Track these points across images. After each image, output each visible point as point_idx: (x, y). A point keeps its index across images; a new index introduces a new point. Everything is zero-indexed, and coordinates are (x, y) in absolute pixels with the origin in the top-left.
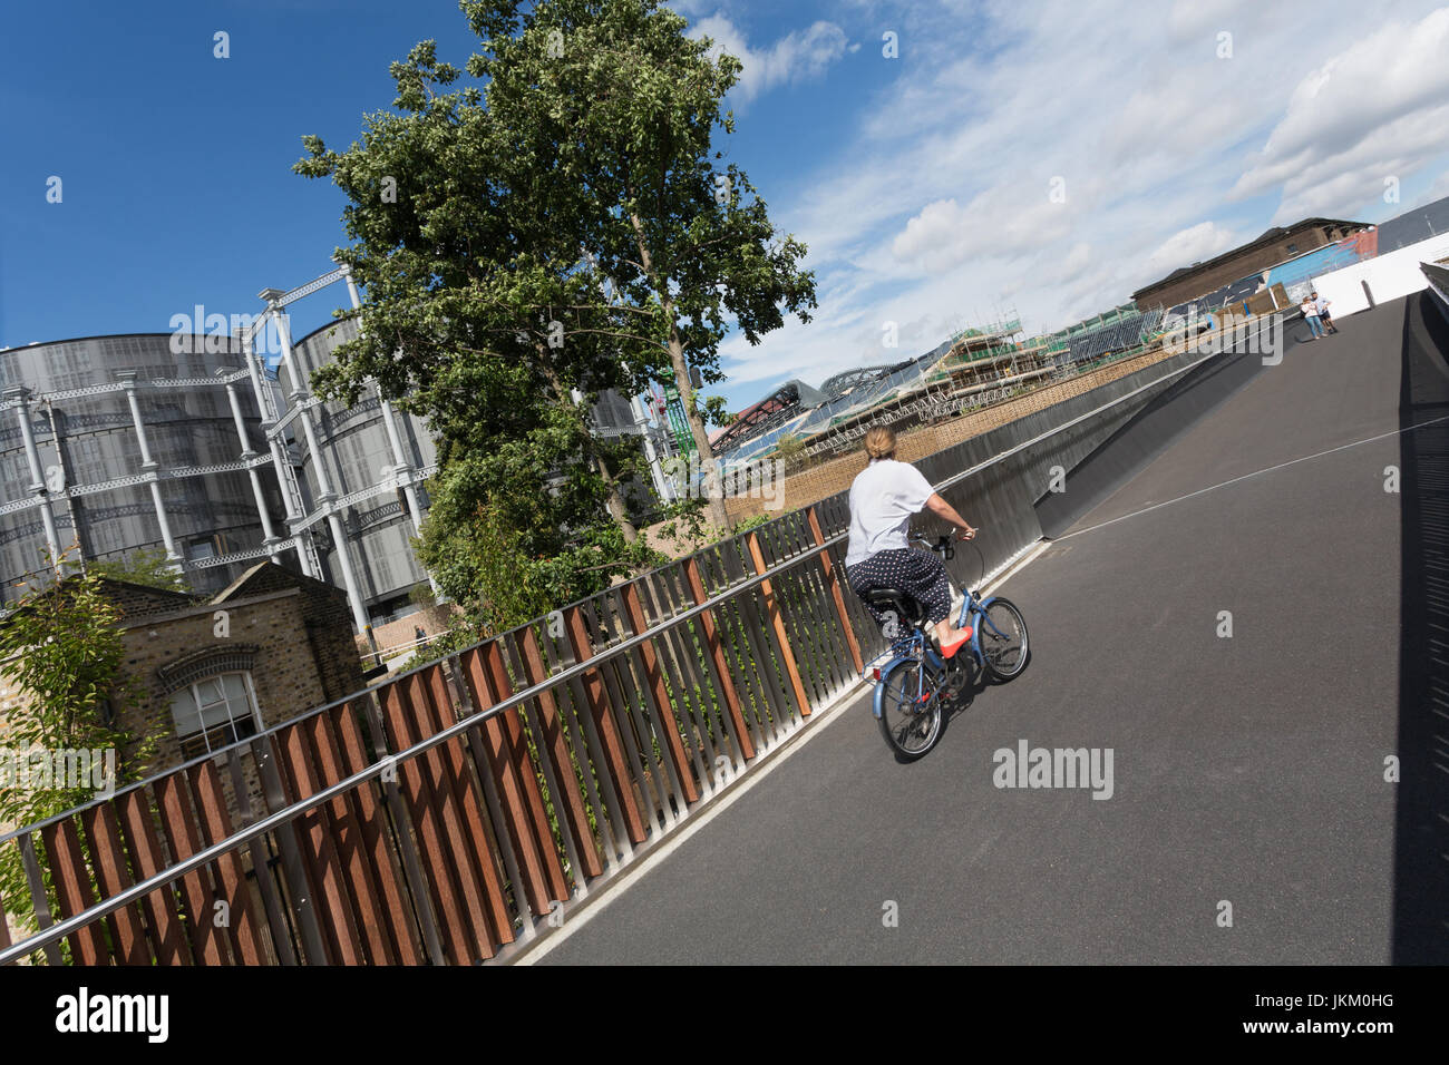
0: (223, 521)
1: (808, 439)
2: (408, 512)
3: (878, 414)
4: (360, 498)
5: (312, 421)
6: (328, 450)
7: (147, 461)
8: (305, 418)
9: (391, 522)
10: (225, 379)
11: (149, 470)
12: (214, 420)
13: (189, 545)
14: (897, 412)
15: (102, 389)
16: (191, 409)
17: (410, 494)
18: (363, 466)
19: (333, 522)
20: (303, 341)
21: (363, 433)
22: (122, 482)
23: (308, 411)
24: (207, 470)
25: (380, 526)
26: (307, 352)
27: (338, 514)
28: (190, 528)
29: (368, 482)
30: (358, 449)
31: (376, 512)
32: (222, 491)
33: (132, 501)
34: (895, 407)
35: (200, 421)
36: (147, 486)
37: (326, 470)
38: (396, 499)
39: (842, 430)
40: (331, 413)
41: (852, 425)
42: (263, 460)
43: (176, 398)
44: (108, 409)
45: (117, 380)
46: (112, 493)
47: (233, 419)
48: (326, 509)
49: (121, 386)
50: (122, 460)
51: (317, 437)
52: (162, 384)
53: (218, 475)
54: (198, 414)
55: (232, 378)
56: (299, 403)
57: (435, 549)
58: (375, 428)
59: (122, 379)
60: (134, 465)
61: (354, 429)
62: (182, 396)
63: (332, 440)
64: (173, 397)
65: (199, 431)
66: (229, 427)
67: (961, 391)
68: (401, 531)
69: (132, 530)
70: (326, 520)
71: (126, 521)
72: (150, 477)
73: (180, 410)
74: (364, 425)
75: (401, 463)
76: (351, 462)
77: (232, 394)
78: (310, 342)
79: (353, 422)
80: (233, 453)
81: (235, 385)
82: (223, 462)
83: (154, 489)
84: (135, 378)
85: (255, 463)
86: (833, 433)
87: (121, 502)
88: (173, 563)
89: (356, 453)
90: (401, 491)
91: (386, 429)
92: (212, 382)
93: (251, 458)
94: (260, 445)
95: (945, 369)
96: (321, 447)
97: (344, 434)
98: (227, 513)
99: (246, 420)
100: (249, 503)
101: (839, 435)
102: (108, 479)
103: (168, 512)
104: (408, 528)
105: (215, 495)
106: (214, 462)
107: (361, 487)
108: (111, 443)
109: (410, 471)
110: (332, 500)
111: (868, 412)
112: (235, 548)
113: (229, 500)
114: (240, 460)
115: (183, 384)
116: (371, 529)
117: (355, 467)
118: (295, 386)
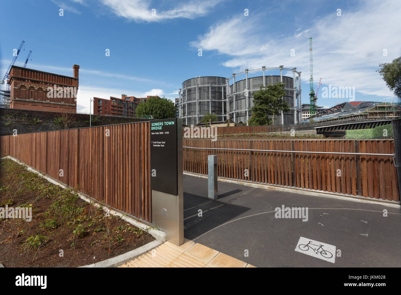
1: (332, 119)
2: (246, 115)
3: (348, 117)
4: (239, 111)
6: (236, 102)
7: (210, 98)
8: (234, 96)
9: (243, 116)
10: (222, 86)
11: (210, 99)
12: (219, 92)
13: (212, 111)
14: (352, 118)
15: (207, 85)
16: (217, 90)
17: (247, 112)
19: (234, 114)
20: (236, 83)
21: (242, 100)
22: (206, 100)
24: (217, 101)
25: (241, 116)
26: (236, 84)
27: (235, 113)
28: (214, 109)
29: (241, 109)
30: (241, 103)
31: (241, 114)
33: (207, 103)
34: (351, 117)
37: (235, 105)
38: (245, 112)
39: (340, 119)
40: (238, 96)
41: (342, 118)
43: (215, 87)
44: (207, 88)
45: (208, 84)
46: (204, 102)
47: (222, 92)
48: (234, 112)
49: (209, 85)
51: (235, 99)
52: (214, 85)
54: (217, 91)
55: (223, 85)
56: (234, 93)
60: (208, 98)
61: (241, 99)
62: (216, 87)
65: (217, 94)
66: (221, 93)
67: (370, 117)
68: (244, 118)
69: (206, 107)
70: (233, 113)
74: (243, 99)
75: (247, 107)
76: (239, 104)
77: (223, 88)
78: (238, 83)
79: (241, 98)
80: (220, 98)
81: (223, 87)
83: (210, 102)
84: (211, 84)
85: (224, 100)
86: (338, 119)
88: (210, 114)
90: (246, 111)
91: (246, 100)
92: (220, 86)
94: (225, 98)
95: (368, 112)
96: (235, 101)
97: (239, 100)
98: (218, 108)
99: (224, 93)
100: (221, 107)
101: (339, 120)
102: (204, 100)
103: (211, 106)
104: (246, 118)
105: (217, 105)
106: (218, 99)
108: (206, 94)
109: (248, 108)
110: (235, 110)
111: (346, 117)
112: (218, 114)
113: (219, 106)
114: (222, 100)
115: (216, 86)
116: (239, 117)
117: (240, 106)
118: (234, 90)
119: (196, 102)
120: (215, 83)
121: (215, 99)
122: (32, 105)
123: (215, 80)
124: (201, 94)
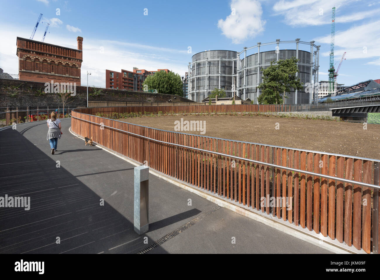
0: (227, 84)
2: (257, 91)
4: (249, 87)
5: (246, 71)
6: (247, 77)
7: (220, 73)
8: (245, 71)
9: (253, 92)
10: (233, 60)
12: (230, 66)
13: (222, 87)
15: (216, 59)
16: (227, 64)
17: (258, 88)
18: (252, 81)
19: (244, 90)
20: (248, 57)
22: (216, 75)
23: (245, 70)
24: (227, 75)
25: (251, 93)
26: (248, 58)
27: (245, 89)
28: (223, 85)
29: (251, 85)
30: (252, 78)
31: (251, 90)
32: (228, 79)
35: (227, 66)
36: (219, 76)
37: (246, 81)
38: (255, 88)
40: (249, 71)
42: (235, 75)
44: (216, 63)
46: (214, 76)
47: (232, 67)
48: (244, 87)
49: (219, 59)
50: (216, 72)
52: (224, 59)
53: (228, 76)
55: (234, 60)
56: (244, 68)
57: (260, 100)
58: (255, 75)
59: (219, 58)
60: (218, 72)
61: (252, 74)
62: (226, 62)
63: (247, 75)
64: (225, 62)
65: (227, 68)
68: (255, 94)
69: (215, 82)
70: (243, 89)
71: (215, 81)
72: (219, 75)
73: (225, 64)
74: (254, 74)
75: (258, 83)
76: (250, 80)
77: (233, 63)
78: (249, 57)
79: (252, 73)
80: (231, 73)
81: (234, 61)
82: (229, 74)
83: (220, 77)
84: (221, 58)
85: (234, 76)
87: (215, 78)
88: (219, 89)
89: (251, 78)
91: (257, 76)
92: (231, 60)
93: (233, 74)
94: (235, 73)
96: (246, 76)
97: (250, 75)
98: (228, 83)
99: (234, 67)
100: (231, 82)
102: (214, 74)
103: (220, 81)
104: (256, 94)
105: (227, 80)
106: (228, 74)
107: (250, 85)
108: (215, 68)
109: (259, 85)
110: (245, 86)
112: (227, 89)
113: (229, 81)
114: (232, 75)
115: (227, 60)
116: (250, 93)
117: (250, 81)
118: (245, 65)
119: (205, 77)
120: (225, 57)
121: (225, 74)
122: (37, 77)
123: (225, 54)
124: (211, 69)
